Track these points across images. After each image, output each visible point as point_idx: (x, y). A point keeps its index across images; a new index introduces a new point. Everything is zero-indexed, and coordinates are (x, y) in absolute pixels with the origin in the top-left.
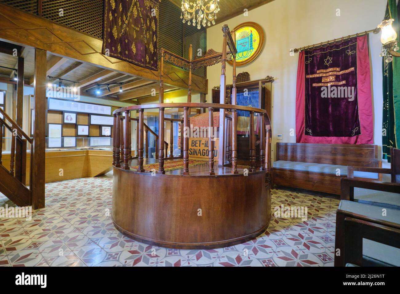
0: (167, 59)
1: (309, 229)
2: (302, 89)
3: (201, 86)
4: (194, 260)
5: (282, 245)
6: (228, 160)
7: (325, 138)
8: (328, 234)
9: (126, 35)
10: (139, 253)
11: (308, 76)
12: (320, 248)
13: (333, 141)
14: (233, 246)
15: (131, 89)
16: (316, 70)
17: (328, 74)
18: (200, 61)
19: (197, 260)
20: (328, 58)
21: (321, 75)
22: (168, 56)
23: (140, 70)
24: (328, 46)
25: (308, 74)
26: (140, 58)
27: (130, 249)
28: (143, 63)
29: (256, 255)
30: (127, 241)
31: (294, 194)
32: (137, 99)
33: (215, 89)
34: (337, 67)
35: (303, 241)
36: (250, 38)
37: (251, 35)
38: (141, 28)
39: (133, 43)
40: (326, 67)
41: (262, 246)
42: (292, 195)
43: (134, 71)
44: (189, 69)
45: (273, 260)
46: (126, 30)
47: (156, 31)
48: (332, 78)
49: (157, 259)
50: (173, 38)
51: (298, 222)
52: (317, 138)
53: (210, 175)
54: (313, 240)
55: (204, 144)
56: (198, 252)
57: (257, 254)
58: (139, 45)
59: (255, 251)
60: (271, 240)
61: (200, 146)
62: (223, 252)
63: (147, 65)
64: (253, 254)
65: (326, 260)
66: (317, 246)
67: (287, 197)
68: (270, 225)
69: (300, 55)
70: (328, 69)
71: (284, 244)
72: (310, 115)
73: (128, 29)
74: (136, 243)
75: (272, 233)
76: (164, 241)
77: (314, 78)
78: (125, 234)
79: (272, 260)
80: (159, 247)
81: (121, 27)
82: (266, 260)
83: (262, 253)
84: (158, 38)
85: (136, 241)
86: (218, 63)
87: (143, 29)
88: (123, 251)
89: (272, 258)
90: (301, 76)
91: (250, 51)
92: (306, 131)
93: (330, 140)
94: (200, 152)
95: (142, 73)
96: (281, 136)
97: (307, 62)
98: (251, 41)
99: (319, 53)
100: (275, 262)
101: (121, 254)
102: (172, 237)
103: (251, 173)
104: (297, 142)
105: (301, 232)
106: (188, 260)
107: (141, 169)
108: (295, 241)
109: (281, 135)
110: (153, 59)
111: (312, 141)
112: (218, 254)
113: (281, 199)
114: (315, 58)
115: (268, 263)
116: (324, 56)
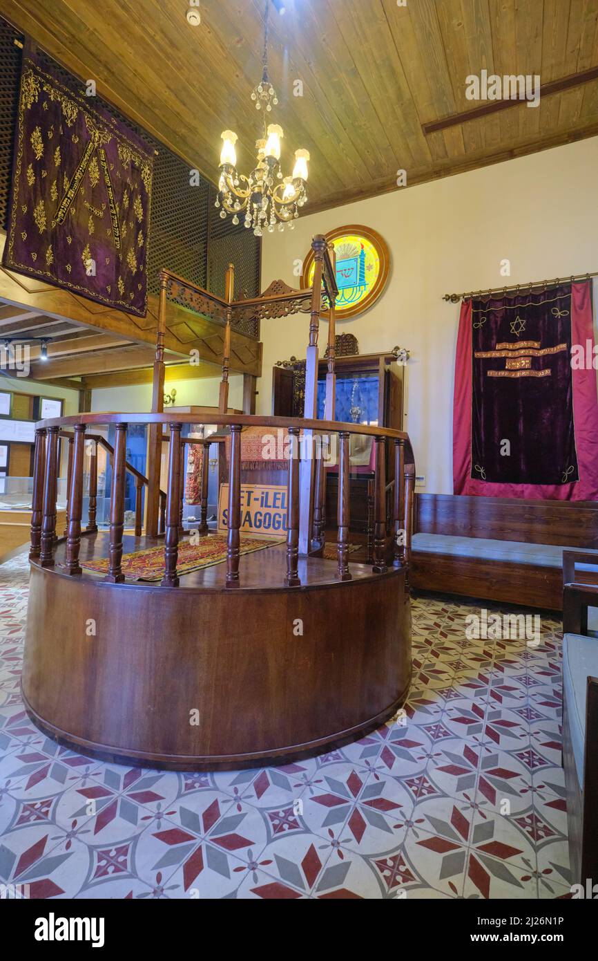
0: (175, 295)
1: (492, 691)
2: (465, 381)
3: (247, 357)
4: (251, 796)
5: (443, 738)
6: (318, 540)
7: (512, 487)
8: (531, 702)
9: (70, 225)
10: (107, 793)
11: (478, 355)
12: (518, 735)
13: (527, 493)
14: (338, 751)
15: (68, 355)
16: (494, 342)
17: (517, 353)
18: (253, 305)
19: (259, 798)
20: (518, 319)
21: (503, 354)
22: (177, 288)
23: (102, 313)
24: (518, 296)
25: (479, 351)
26: (102, 284)
27: (83, 786)
28: (109, 296)
29: (390, 768)
30: (73, 763)
31: (451, 608)
32: (82, 378)
33: (280, 367)
34: (533, 340)
35: (484, 722)
36: (359, 260)
37: (363, 254)
38: (107, 212)
39: (86, 246)
40: (513, 339)
41: (400, 743)
42: (447, 612)
43: (87, 314)
44: (226, 320)
45: (429, 777)
46: (68, 214)
47: (144, 221)
48: (525, 363)
49: (159, 806)
50: (184, 242)
51: (467, 678)
52: (495, 486)
53: (291, 585)
54: (503, 718)
55: (260, 499)
56: (257, 774)
57: (393, 766)
58: (100, 252)
59: (388, 758)
60: (417, 726)
61: (248, 505)
62: (318, 769)
63: (121, 302)
64: (384, 767)
65: (534, 766)
66: (513, 732)
67: (437, 616)
68: (413, 690)
69: (462, 308)
70: (517, 341)
71: (445, 734)
72: (483, 436)
73: (73, 211)
74: (98, 766)
75: (418, 708)
76: (172, 756)
77: (491, 358)
78: (64, 743)
79: (425, 776)
80: (159, 772)
81: (58, 205)
82: (414, 778)
83: (403, 760)
84: (148, 240)
85: (97, 759)
86: (294, 313)
87: (113, 215)
88: (63, 792)
89: (425, 771)
90: (463, 353)
91: (358, 288)
92: (473, 469)
93: (521, 490)
94: (250, 517)
95: (107, 321)
96: (423, 479)
97: (476, 326)
98: (362, 268)
99: (500, 308)
100: (433, 782)
101: (58, 801)
102: (193, 744)
103: (378, 577)
104: (455, 493)
105: (478, 702)
106: (235, 799)
107: (117, 573)
108: (467, 723)
109: (423, 476)
110: (134, 289)
111: (485, 492)
112: (305, 776)
113: (424, 622)
114: (492, 317)
115: (420, 787)
116: (509, 316)
